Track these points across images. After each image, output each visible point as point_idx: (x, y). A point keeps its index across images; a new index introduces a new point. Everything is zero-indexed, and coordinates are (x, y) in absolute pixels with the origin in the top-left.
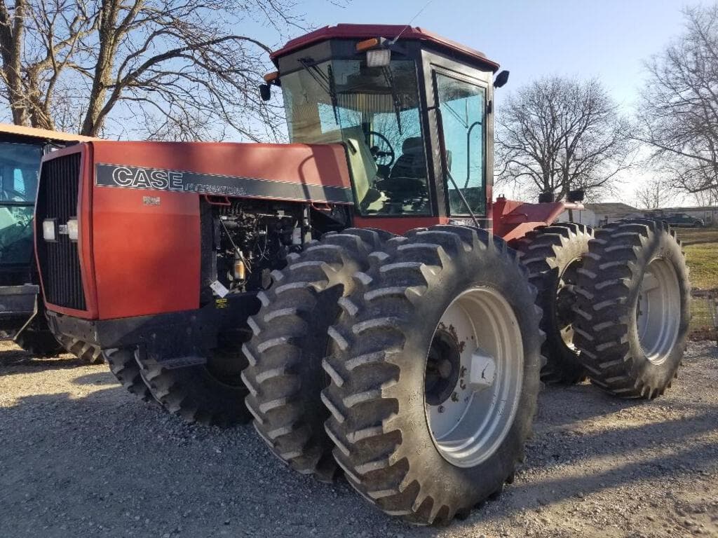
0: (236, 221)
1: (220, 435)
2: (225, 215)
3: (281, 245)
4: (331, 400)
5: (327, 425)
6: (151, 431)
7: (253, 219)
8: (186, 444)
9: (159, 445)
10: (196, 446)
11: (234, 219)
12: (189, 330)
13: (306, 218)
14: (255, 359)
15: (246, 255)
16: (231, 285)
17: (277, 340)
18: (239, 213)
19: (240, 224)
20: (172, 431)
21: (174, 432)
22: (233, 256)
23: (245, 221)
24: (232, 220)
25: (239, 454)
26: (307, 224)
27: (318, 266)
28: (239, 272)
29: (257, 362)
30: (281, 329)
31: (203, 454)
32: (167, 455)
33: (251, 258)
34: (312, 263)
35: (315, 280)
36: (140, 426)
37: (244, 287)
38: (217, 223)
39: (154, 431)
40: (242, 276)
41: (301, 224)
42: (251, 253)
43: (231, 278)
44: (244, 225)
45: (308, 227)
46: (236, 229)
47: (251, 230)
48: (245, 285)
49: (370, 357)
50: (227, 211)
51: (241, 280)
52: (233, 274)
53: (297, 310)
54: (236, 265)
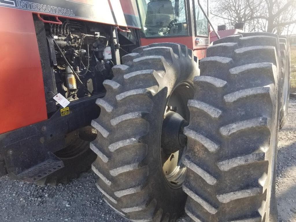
0: (65, 40)
1: (64, 190)
2: (56, 35)
3: (97, 60)
4: (197, 193)
5: (188, 210)
6: (14, 195)
7: (78, 39)
8: (42, 202)
9: (23, 206)
10: (51, 203)
11: (64, 38)
12: (42, 140)
13: (115, 38)
14: (107, 156)
15: (75, 70)
16: (66, 94)
17: (128, 140)
18: (67, 33)
19: (69, 44)
20: (29, 192)
21: (31, 193)
22: (65, 71)
23: (73, 41)
24: (62, 40)
25: (83, 205)
26: (116, 43)
27: (150, 74)
28: (72, 83)
29: (109, 159)
30: (129, 131)
31: (58, 210)
32: (31, 216)
33: (79, 71)
34: (144, 72)
35: (149, 86)
36: (5, 191)
37: (76, 95)
38: (51, 41)
39: (16, 194)
40: (75, 87)
41: (111, 44)
42: (78, 67)
43: (65, 89)
44: (72, 44)
45: (116, 46)
46: (66, 47)
47: (77, 48)
48: (77, 93)
49: (249, 158)
50: (57, 30)
51: (74, 90)
52: (67, 86)
53: (142, 114)
54: (68, 78)
